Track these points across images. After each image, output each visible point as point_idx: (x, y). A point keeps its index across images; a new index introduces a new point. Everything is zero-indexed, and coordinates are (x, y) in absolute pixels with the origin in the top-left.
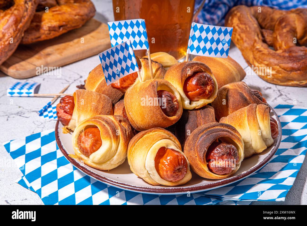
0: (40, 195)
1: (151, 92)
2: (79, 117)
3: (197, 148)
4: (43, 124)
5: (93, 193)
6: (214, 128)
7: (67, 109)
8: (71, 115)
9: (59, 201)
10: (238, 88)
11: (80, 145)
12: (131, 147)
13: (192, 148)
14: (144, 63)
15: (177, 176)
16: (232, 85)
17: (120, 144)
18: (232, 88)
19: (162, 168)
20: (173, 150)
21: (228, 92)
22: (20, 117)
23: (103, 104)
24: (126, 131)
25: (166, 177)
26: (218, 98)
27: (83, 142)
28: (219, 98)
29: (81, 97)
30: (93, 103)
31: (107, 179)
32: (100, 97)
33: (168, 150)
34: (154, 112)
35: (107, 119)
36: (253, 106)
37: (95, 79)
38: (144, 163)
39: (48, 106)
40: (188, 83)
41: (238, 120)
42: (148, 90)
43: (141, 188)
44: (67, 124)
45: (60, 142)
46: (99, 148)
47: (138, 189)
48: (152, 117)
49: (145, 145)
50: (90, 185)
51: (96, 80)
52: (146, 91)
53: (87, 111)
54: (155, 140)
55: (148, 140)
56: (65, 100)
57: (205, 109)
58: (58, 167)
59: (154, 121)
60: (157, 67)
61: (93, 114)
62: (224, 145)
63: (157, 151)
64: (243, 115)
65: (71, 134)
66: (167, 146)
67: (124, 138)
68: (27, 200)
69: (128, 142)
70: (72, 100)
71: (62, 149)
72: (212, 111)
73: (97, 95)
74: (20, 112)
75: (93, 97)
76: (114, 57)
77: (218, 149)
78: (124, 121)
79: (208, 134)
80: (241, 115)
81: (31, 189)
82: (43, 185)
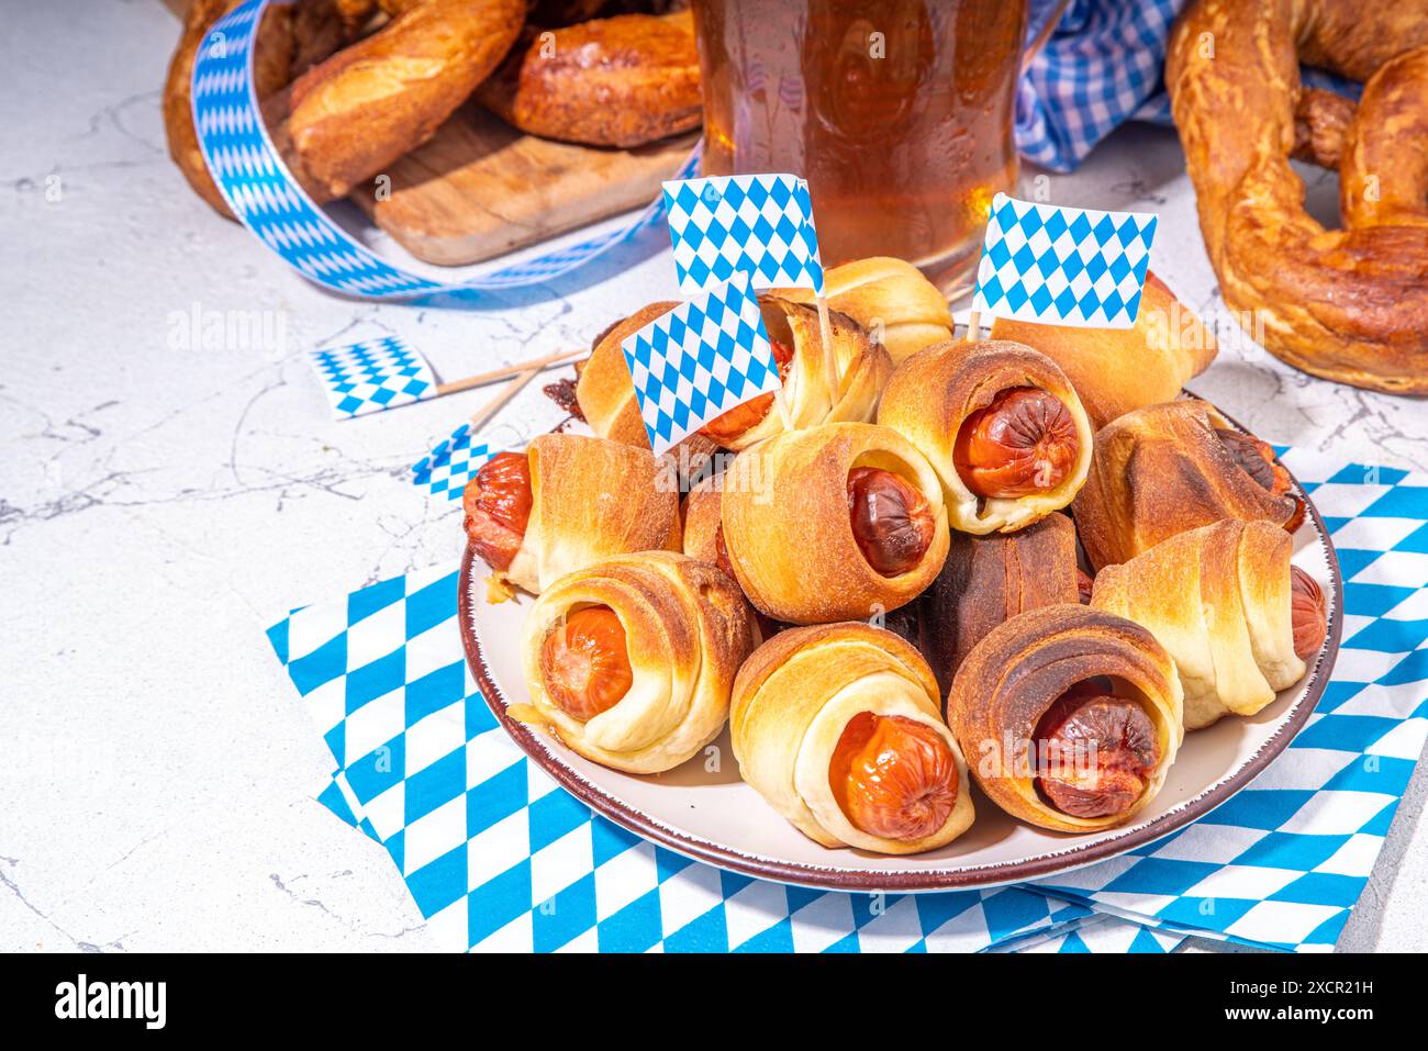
0: (399, 859)
1: (825, 488)
2: (549, 548)
3: (996, 715)
4: (415, 529)
5: (600, 857)
6: (1064, 634)
7: (503, 512)
8: (521, 533)
9: (469, 891)
10: (1176, 438)
11: (550, 678)
12: (744, 696)
13: (978, 715)
14: (804, 337)
15: (917, 826)
16: (1153, 422)
17: (703, 680)
18: (1154, 438)
19: (860, 793)
20: (901, 720)
21: (1133, 455)
22: (328, 493)
23: (643, 498)
24: (725, 630)
25: (873, 826)
26: (1097, 470)
27: (561, 669)
28: (1100, 473)
29: (557, 470)
30: (605, 496)
31: (649, 823)
32: (633, 467)
33: (883, 724)
34: (832, 568)
35: (654, 584)
36: (1226, 532)
37: (613, 378)
38: (791, 769)
39: (433, 458)
40: (974, 432)
41: (1165, 590)
42: (810, 482)
43: (778, 865)
44: (505, 567)
45: (476, 645)
46: (621, 695)
47: (766, 868)
48: (825, 583)
49: (794, 701)
50: (590, 822)
51: (616, 381)
52: (804, 481)
53: (579, 526)
54: (831, 683)
55: (809, 680)
56: (497, 472)
57: (1040, 536)
58: (469, 738)
59: (833, 598)
60: (855, 353)
61: (604, 538)
62: (1102, 711)
63: (841, 729)
64: (1186, 571)
65: (519, 603)
66: (880, 703)
67: (718, 659)
68: (351, 876)
69: (734, 670)
70: (523, 474)
71: (481, 679)
72: (1066, 537)
73: (619, 457)
74: (328, 473)
75: (605, 469)
76: (681, 343)
77: (1076, 722)
78: (719, 584)
79: (1038, 662)
80: (1176, 566)
81: (367, 826)
82: (412, 815)
